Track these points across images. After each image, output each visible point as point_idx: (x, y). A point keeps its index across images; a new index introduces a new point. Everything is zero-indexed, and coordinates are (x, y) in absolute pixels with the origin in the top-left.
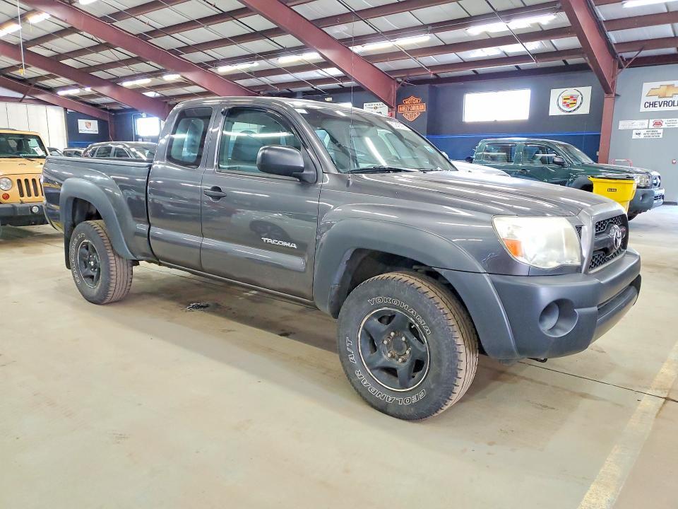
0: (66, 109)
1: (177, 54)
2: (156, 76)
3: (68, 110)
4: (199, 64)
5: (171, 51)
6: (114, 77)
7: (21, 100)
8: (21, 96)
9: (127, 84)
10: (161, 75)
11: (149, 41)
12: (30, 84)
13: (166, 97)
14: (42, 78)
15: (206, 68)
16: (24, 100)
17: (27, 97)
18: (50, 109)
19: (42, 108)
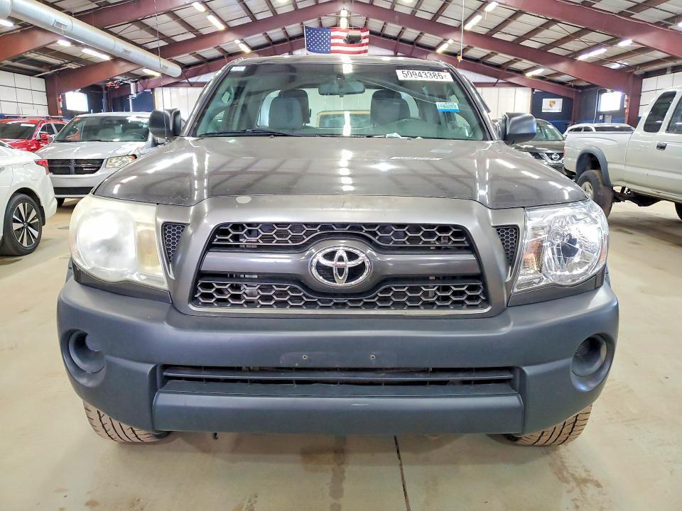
0: (533, 90)
1: (628, 15)
2: (612, 45)
3: (536, 91)
4: (658, 23)
5: (621, 13)
6: (571, 52)
7: (494, 85)
8: (494, 80)
9: (582, 58)
10: (616, 43)
11: (593, 6)
12: (504, 69)
13: (628, 67)
14: (511, 62)
15: (666, 26)
16: (497, 85)
17: (500, 81)
18: (519, 90)
19: (512, 90)
